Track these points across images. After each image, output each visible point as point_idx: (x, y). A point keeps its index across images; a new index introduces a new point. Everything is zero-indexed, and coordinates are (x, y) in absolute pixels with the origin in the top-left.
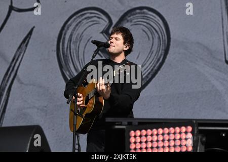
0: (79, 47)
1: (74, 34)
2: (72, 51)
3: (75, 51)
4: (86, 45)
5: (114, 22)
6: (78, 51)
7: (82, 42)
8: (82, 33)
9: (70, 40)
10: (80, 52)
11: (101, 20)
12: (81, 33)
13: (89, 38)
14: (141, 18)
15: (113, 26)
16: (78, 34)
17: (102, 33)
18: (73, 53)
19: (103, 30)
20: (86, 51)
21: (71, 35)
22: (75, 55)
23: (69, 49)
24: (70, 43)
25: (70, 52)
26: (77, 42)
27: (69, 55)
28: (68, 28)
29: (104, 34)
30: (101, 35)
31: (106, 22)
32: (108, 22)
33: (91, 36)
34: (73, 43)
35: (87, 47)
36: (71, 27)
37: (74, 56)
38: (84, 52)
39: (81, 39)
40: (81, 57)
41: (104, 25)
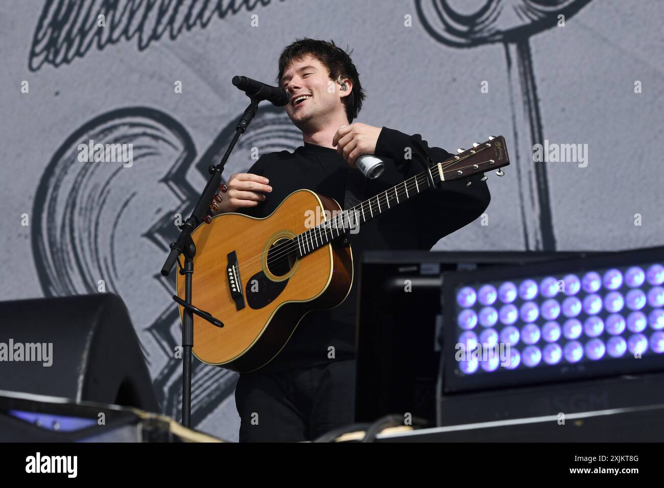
0: (97, 224)
1: (82, 186)
2: (76, 234)
3: (85, 235)
4: (119, 216)
5: (201, 151)
6: (96, 236)
7: (105, 207)
8: (108, 183)
9: (72, 204)
10: (100, 240)
11: (161, 142)
12: (103, 183)
13: (128, 196)
14: (280, 137)
15: (197, 160)
16: (96, 186)
17: (165, 180)
18: (81, 241)
19: (170, 172)
20: (117, 236)
21: (74, 190)
22: (86, 245)
23: (67, 229)
24: (72, 213)
25: (73, 239)
26: (92, 209)
27: (70, 248)
28: (65, 170)
29: (171, 184)
30: (163, 185)
31: (175, 148)
32: (181, 148)
33: (132, 191)
34: (80, 214)
35: (120, 221)
36: (73, 167)
37: (82, 249)
38: (112, 237)
39: (104, 202)
40: (104, 251)
41: (170, 158)
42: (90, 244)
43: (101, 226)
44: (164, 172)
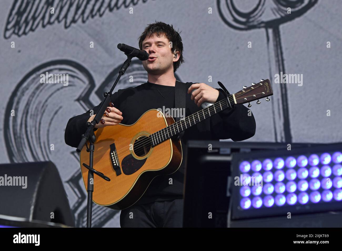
0: (40, 123)
1: (32, 102)
2: (28, 129)
3: (33, 129)
4: (52, 119)
5: (98, 84)
6: (39, 130)
7: (45, 114)
8: (46, 101)
9: (26, 112)
10: (41, 132)
11: (76, 79)
12: (44, 101)
13: (57, 108)
14: (142, 77)
15: (96, 89)
16: (40, 103)
17: (78, 100)
18: (31, 133)
19: (80, 96)
20: (51, 130)
21: (28, 104)
22: (34, 135)
23: (23, 126)
24: (26, 117)
25: (26, 131)
26: (37, 115)
27: (25, 136)
28: (23, 94)
29: (82, 102)
30: (77, 103)
31: (84, 82)
32: (87, 82)
33: (60, 105)
34: (31, 118)
35: (53, 122)
36: (27, 92)
37: (32, 137)
38: (48, 131)
39: (44, 111)
40: (43, 138)
41: (81, 88)
42: (36, 134)
43: (42, 125)
44: (77, 96)
